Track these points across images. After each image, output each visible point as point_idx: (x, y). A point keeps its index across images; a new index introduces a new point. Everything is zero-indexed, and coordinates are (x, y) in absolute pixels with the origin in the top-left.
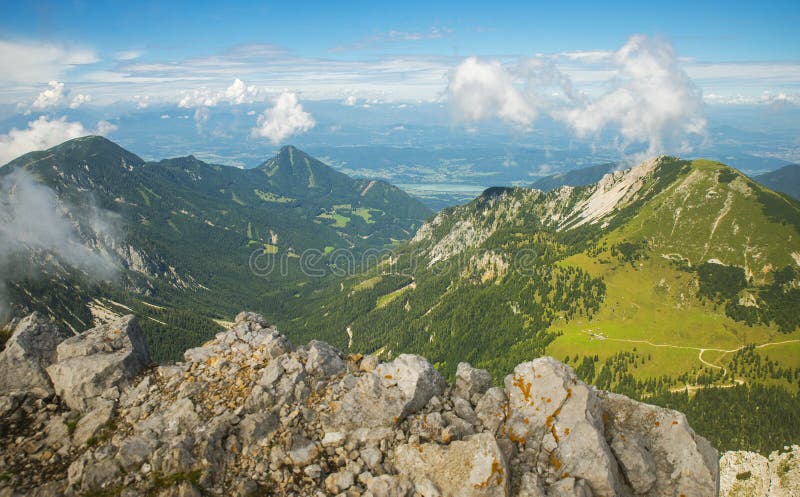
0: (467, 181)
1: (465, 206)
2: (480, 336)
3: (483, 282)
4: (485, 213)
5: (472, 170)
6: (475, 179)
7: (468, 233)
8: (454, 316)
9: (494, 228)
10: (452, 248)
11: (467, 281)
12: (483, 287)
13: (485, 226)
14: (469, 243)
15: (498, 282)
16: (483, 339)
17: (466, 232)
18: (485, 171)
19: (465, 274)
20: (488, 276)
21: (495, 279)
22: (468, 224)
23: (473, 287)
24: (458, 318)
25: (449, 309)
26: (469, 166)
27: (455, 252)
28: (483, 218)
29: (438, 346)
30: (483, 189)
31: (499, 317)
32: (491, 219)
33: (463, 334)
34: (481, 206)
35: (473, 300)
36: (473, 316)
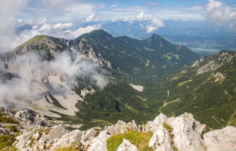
0: (213, 48)
1: (212, 56)
2: (211, 100)
3: (215, 81)
4: (219, 59)
5: (216, 44)
6: (216, 47)
7: (212, 65)
8: (204, 92)
9: (222, 64)
10: (205, 69)
11: (209, 81)
12: (215, 83)
13: (218, 64)
14: (212, 69)
15: (220, 83)
16: (212, 101)
17: (211, 65)
18: (220, 45)
19: (209, 79)
20: (217, 80)
21: (220, 82)
22: (212, 62)
23: (211, 83)
24: (205, 93)
25: (202, 89)
26: (215, 43)
27: (206, 71)
28: (218, 61)
29: (196, 101)
30: (219, 51)
31: (220, 94)
32: (221, 61)
33: (205, 98)
34: (218, 57)
35: (211, 88)
36: (210, 93)
